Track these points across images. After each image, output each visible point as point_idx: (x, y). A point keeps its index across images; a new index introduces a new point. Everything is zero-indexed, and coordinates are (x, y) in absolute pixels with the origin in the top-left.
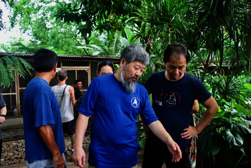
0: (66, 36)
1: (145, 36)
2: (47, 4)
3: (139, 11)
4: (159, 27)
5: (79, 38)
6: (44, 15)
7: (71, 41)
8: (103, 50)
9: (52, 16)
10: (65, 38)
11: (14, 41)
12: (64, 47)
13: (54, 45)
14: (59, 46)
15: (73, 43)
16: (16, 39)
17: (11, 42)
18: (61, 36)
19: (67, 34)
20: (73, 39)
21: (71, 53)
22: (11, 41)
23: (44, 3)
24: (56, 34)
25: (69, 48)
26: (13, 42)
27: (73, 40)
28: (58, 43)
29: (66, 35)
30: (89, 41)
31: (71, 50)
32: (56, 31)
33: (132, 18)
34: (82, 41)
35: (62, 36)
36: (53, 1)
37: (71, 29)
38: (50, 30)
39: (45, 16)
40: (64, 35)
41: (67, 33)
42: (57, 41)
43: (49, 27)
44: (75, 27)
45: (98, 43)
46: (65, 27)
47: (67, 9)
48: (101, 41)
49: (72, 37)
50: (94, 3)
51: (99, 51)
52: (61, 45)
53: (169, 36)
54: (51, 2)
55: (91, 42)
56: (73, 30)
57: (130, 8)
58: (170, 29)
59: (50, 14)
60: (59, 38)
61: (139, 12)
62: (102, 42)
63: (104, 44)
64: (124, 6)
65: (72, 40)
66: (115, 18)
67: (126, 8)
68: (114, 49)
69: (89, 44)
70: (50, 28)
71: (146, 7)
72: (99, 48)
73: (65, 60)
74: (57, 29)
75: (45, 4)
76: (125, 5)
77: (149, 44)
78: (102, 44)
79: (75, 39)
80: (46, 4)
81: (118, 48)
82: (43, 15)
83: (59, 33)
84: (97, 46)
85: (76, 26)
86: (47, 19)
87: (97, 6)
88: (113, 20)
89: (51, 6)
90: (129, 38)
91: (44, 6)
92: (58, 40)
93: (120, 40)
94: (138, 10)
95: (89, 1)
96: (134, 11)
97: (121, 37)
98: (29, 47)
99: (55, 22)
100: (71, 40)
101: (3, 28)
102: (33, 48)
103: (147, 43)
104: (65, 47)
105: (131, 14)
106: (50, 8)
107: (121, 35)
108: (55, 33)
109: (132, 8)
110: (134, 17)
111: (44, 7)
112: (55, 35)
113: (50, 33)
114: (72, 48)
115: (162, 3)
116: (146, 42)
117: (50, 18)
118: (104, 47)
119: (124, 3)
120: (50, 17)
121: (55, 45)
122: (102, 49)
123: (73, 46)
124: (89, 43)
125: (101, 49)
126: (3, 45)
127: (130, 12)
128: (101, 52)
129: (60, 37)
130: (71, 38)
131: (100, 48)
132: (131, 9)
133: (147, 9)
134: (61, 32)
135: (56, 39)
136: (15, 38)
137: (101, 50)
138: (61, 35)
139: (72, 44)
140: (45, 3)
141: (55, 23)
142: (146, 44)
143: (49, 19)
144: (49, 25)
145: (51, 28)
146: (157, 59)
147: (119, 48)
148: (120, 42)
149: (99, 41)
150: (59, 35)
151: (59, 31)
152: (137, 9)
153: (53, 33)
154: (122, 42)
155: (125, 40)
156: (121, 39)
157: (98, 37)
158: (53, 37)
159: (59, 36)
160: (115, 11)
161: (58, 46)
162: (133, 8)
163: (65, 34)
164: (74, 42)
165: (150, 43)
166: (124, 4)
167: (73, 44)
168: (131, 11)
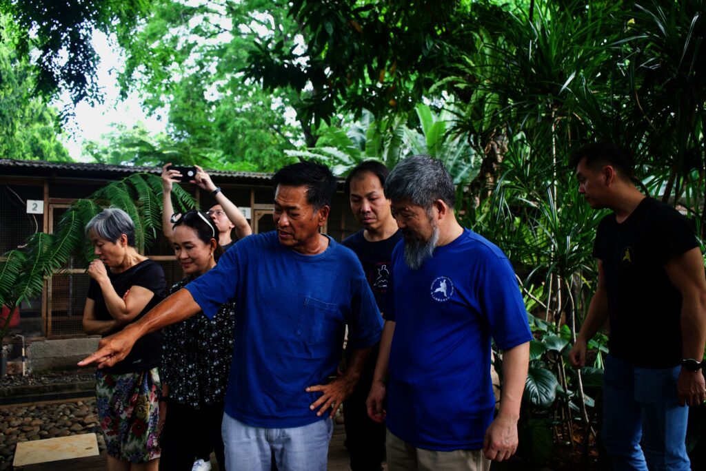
0: (255, 123)
1: (484, 128)
2: (209, 39)
3: (467, 60)
4: (525, 104)
5: (290, 128)
6: (202, 67)
7: (268, 137)
8: (354, 163)
9: (222, 68)
10: (254, 127)
11: (120, 133)
12: (247, 151)
13: (224, 145)
14: (237, 148)
15: (273, 142)
16: (124, 128)
17: (113, 136)
18: (242, 123)
19: (256, 117)
20: (274, 131)
21: (267, 169)
22: (112, 134)
23: (201, 36)
24: (230, 117)
25: (260, 156)
26: (118, 134)
27: (274, 134)
28: (233, 140)
29: (255, 121)
30: (317, 137)
31: (267, 160)
32: (230, 109)
33: (449, 79)
34: (298, 136)
35: (246, 123)
36: (225, 30)
37: (269, 105)
38: (214, 107)
39: (204, 71)
40: (250, 120)
41: (257, 114)
42: (232, 135)
43: (213, 99)
44: (279, 99)
45: (341, 142)
46: (254, 99)
47: (271, 54)
48: (351, 138)
49: (272, 126)
50: (346, 39)
51: (345, 164)
52: (241, 146)
53: (553, 130)
54: (219, 32)
55: (321, 140)
56: (274, 107)
57: (443, 53)
58: (556, 110)
59: (216, 64)
60: (238, 127)
61: (467, 62)
62: (352, 141)
63: (359, 145)
64: (425, 46)
65: (271, 135)
66: (397, 78)
67: (430, 54)
68: (385, 159)
69: (317, 144)
70: (213, 101)
71: (487, 51)
72: (346, 158)
73: (261, 186)
74: (234, 105)
75: (204, 38)
76: (427, 44)
77: (493, 150)
78: (353, 147)
79: (278, 130)
80: (206, 38)
81: (397, 159)
82: (198, 68)
83: (238, 115)
84: (340, 152)
85: (283, 98)
86: (207, 76)
87: (353, 46)
88: (391, 83)
89: (220, 43)
90: (426, 130)
91: (200, 44)
92: (235, 133)
93: (404, 136)
94: (465, 59)
95: (333, 34)
96: (452, 61)
97: (404, 127)
98: (165, 152)
99: (228, 86)
100: (267, 135)
101: (98, 99)
102: (175, 154)
103: (486, 148)
104: (251, 153)
105: (444, 68)
106: (218, 48)
107: (406, 122)
108: (227, 114)
109: (448, 51)
110: (453, 77)
111: (202, 47)
112: (227, 120)
113: (215, 115)
114: (270, 155)
115: (536, 40)
116: (484, 145)
117: (217, 75)
118: (359, 154)
119: (425, 38)
120: (215, 71)
121: (227, 145)
122: (352, 159)
123: (272, 151)
124: (315, 142)
125: (350, 160)
126: (91, 143)
127: (442, 62)
128: (349, 167)
129: (241, 125)
130: (268, 129)
131: (348, 156)
132: (446, 56)
133: (489, 55)
134: (242, 112)
135: (230, 130)
136: (122, 126)
137: (349, 162)
138: (243, 119)
139: (270, 143)
140: (205, 36)
141: (228, 88)
142: (484, 149)
143: (213, 77)
144: (211, 94)
145: (217, 103)
146: (516, 190)
147: (399, 158)
148: (403, 142)
149: (346, 137)
150: (237, 120)
151: (238, 110)
152: (463, 56)
153: (221, 114)
154: (408, 140)
155: (416, 137)
156: (405, 133)
157: (341, 127)
158: (222, 127)
159: (237, 123)
160: (398, 58)
161: (233, 148)
162: (450, 55)
163: (252, 116)
164: (276, 138)
165: (496, 146)
166: (425, 42)
167: (273, 145)
168: (445, 60)
